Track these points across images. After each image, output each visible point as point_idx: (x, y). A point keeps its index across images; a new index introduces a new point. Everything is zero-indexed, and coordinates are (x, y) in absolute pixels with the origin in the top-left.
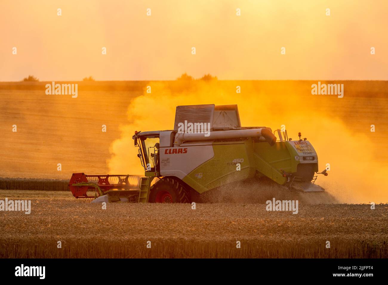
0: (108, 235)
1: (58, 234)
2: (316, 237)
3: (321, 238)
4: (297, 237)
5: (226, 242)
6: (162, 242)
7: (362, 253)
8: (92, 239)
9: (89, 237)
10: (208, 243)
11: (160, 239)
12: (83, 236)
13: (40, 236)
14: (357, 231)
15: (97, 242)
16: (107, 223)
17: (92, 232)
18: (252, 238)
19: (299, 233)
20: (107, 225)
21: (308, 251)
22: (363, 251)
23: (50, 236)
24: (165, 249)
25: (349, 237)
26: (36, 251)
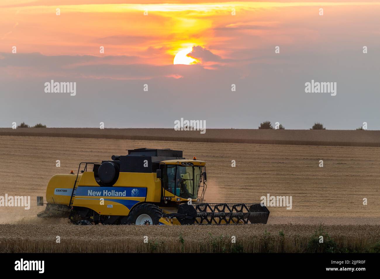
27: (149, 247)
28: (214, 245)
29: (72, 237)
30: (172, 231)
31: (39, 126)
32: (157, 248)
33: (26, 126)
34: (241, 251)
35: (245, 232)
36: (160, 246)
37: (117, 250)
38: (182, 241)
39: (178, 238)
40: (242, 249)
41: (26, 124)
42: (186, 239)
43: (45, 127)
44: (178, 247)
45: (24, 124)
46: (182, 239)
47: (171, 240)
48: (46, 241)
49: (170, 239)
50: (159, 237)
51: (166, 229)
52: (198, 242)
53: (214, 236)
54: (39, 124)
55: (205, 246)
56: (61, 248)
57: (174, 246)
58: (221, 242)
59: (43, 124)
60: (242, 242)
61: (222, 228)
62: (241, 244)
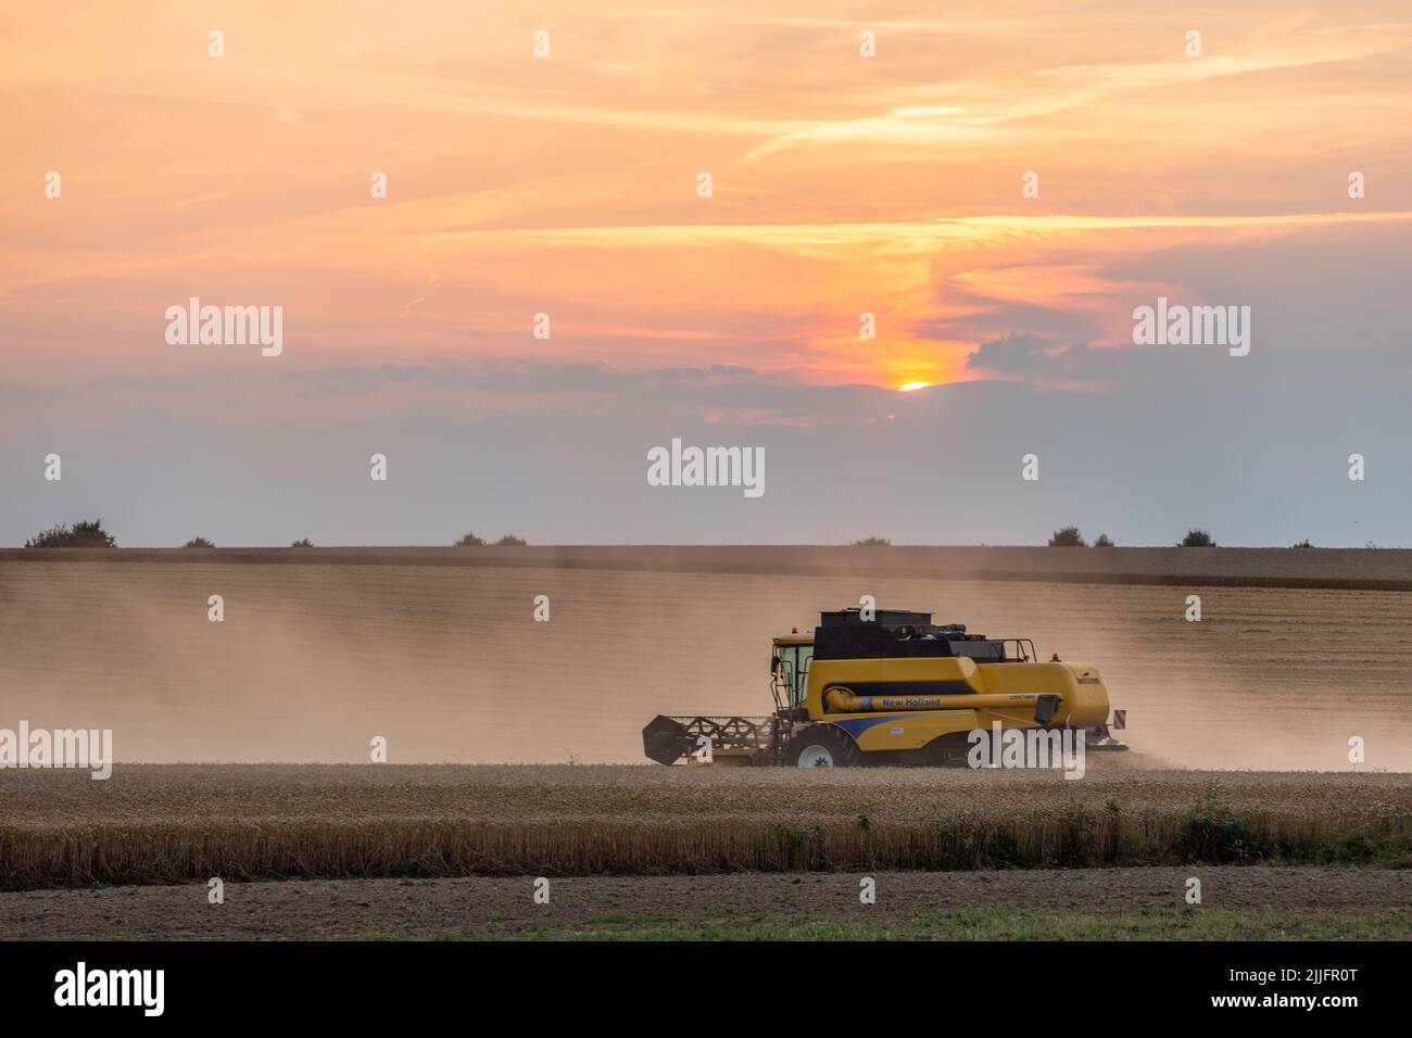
0: (335, 816)
1: (246, 816)
2: (697, 816)
3: (705, 818)
4: (664, 816)
5: (541, 827)
6: (430, 828)
7: (777, 845)
8: (308, 822)
9: (301, 818)
10: (510, 829)
11: (425, 822)
12: (292, 818)
13: (214, 818)
14: (769, 807)
15: (315, 827)
16: (334, 795)
17: (307, 811)
18: (586, 818)
19: (668, 810)
20: (335, 798)
21: (684, 841)
22: (780, 843)
23: (231, 819)
24: (435, 840)
25: (755, 818)
26: (205, 845)
27: (785, 839)
28: (944, 835)
29: (595, 816)
30: (841, 799)
31: (509, 542)
32: (804, 841)
33: (477, 543)
34: (1011, 848)
35: (1020, 801)
36: (811, 836)
37: (706, 848)
38: (865, 824)
39: (855, 817)
40: (1014, 843)
41: (476, 536)
42: (874, 819)
43: (523, 543)
44: (856, 840)
45: (471, 536)
46: (866, 820)
47: (838, 822)
48: (532, 826)
49: (835, 818)
50: (807, 814)
51: (826, 795)
52: (906, 826)
53: (944, 813)
54: (508, 535)
55: (922, 836)
56: (567, 843)
57: (844, 838)
58: (962, 826)
59: (519, 537)
60: (1014, 828)
61: (964, 792)
62: (1011, 830)
